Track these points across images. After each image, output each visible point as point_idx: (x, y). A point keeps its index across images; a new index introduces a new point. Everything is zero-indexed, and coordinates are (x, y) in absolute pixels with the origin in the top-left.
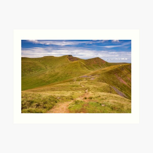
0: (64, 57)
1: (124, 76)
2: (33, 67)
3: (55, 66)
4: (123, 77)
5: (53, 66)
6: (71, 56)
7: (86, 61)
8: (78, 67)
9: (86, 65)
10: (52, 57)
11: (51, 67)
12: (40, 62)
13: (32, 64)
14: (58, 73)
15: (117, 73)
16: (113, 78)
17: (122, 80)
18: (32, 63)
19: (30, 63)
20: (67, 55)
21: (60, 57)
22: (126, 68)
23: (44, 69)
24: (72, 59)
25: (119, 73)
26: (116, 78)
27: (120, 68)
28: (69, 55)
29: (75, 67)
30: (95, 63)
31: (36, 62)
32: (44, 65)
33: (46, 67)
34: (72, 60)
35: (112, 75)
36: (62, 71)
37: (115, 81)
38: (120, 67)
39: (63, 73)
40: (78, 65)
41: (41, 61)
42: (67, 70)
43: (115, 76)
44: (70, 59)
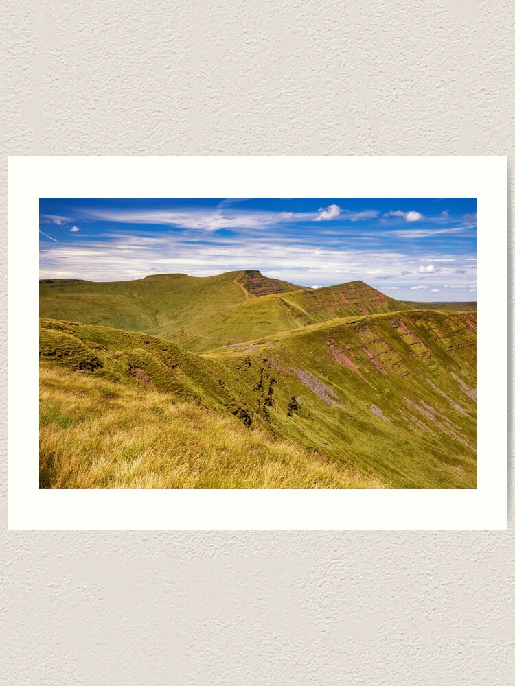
0: (228, 278)
1: (358, 347)
2: (104, 318)
3: (189, 313)
4: (353, 350)
5: (183, 314)
6: (255, 275)
7: (309, 295)
8: (269, 321)
9: (309, 311)
10: (181, 279)
11: (175, 317)
12: (131, 296)
13: (103, 306)
14: (195, 341)
15: (335, 338)
16: (317, 352)
17: (346, 359)
18: (102, 302)
19: (94, 302)
20: (240, 272)
21: (212, 278)
22: (381, 326)
23: (147, 327)
24: (260, 286)
25: (341, 338)
26: (327, 353)
27: (353, 325)
28: (248, 272)
29: (260, 321)
30: (347, 305)
31: (118, 297)
32: (148, 311)
33: (156, 320)
34: (260, 289)
35: (316, 343)
36: (210, 333)
37: (319, 359)
38: (355, 322)
39: (213, 340)
40: (273, 310)
41: (135, 295)
42: (229, 331)
43: (324, 347)
44: (249, 287)
